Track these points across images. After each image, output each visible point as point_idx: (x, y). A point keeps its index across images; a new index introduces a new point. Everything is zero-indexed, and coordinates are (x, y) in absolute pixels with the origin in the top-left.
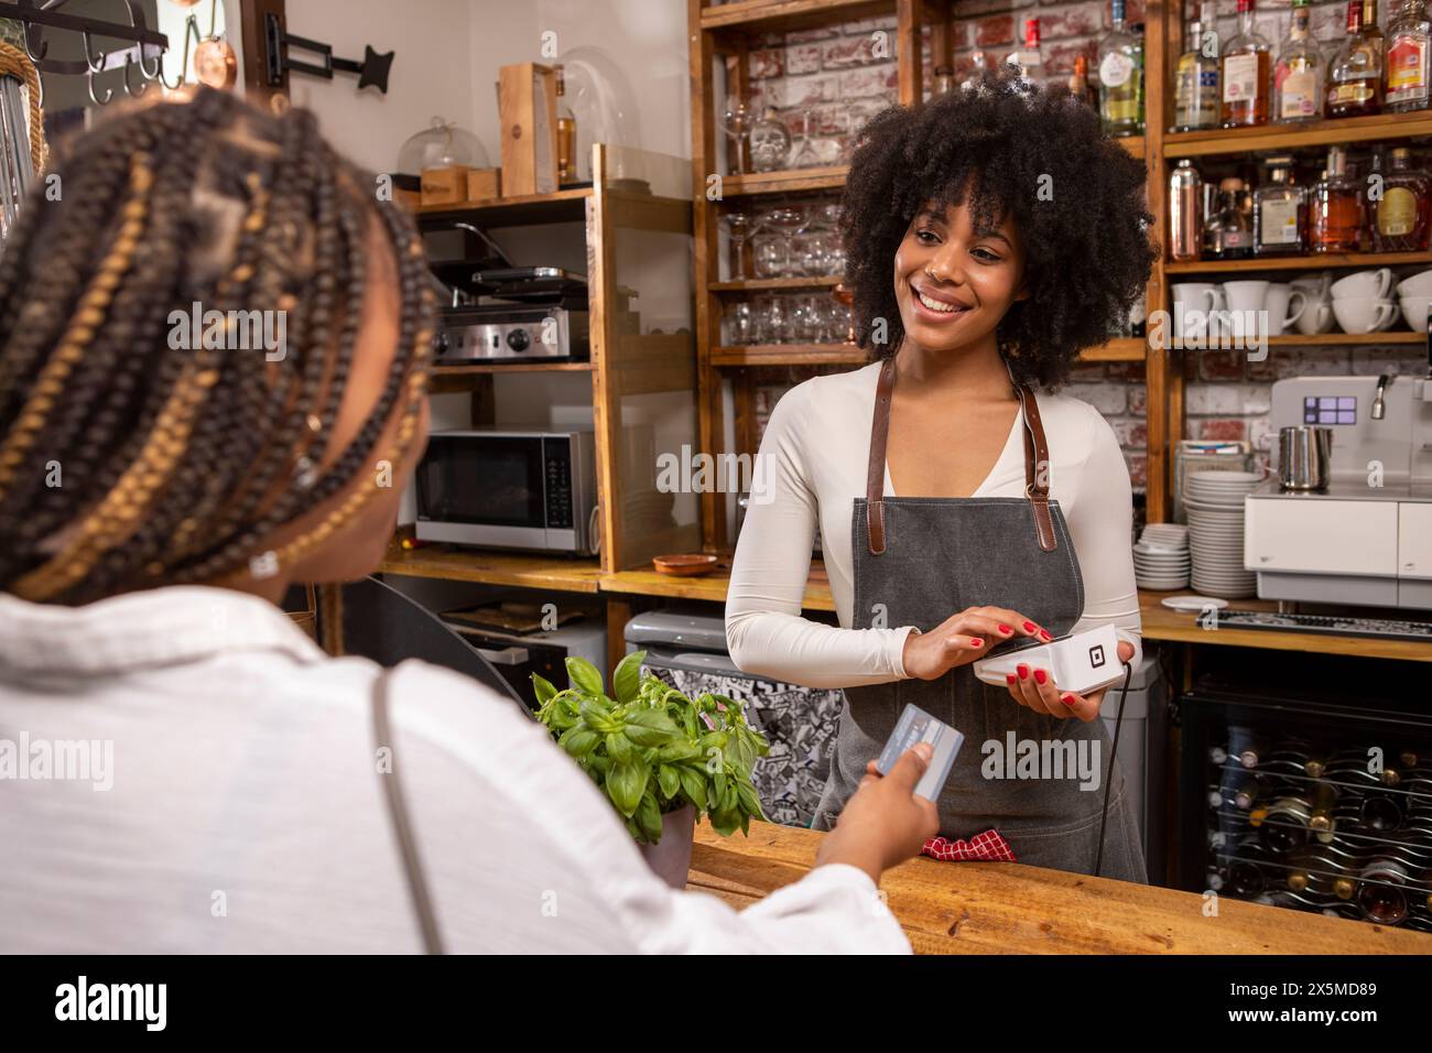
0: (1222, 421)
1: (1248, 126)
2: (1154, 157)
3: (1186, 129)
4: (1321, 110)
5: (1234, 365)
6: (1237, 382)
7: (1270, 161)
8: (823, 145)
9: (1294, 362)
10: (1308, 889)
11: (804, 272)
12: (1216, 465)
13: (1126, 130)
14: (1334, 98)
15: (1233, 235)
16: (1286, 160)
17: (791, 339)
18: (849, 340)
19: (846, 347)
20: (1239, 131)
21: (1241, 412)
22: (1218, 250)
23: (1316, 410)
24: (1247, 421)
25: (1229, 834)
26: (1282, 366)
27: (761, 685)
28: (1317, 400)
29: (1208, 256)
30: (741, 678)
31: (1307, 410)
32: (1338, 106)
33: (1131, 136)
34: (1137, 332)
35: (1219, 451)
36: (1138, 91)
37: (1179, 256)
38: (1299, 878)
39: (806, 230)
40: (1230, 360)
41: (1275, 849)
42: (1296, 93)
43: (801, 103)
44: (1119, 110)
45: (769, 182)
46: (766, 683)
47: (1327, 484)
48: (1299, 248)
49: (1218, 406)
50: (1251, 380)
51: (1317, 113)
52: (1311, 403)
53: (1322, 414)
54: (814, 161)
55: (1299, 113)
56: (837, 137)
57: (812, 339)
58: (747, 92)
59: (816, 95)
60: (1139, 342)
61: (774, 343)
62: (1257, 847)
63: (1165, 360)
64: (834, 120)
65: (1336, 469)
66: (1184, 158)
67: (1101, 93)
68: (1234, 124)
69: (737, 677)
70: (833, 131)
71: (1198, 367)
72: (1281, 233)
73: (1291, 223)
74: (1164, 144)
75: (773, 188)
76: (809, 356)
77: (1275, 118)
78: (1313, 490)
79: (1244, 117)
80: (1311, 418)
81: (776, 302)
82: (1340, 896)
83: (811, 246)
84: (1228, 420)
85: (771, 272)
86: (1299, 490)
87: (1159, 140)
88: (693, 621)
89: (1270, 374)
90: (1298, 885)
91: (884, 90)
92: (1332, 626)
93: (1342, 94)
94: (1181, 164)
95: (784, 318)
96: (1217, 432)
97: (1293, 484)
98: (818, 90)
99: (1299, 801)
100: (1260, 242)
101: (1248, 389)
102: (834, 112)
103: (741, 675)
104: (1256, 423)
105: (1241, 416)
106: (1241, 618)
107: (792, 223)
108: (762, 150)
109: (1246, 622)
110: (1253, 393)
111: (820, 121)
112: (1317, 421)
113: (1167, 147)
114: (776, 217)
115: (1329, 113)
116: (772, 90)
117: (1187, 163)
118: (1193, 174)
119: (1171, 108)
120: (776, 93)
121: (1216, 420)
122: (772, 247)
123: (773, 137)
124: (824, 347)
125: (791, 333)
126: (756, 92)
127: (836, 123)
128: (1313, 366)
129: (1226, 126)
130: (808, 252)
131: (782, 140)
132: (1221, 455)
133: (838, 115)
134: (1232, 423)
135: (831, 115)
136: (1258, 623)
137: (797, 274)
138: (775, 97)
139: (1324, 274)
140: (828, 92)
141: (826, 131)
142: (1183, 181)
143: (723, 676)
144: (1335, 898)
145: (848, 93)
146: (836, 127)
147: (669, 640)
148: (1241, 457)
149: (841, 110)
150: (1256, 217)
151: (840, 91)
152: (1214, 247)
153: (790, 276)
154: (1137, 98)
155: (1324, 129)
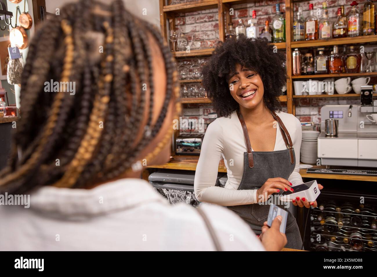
0: (305, 116)
1: (313, 40)
2: (289, 48)
3: (296, 40)
4: (332, 36)
5: (308, 102)
6: (309, 106)
7: (319, 49)
8: (196, 43)
9: (323, 101)
10: (336, 241)
11: (193, 78)
12: (306, 129)
13: (280, 40)
14: (335, 33)
15: (309, 68)
16: (323, 49)
17: (189, 96)
18: (206, 96)
19: (205, 98)
20: (311, 41)
21: (310, 114)
22: (305, 72)
23: (333, 114)
24: (312, 117)
25: (315, 227)
26: (321, 102)
27: (188, 192)
28: (333, 112)
29: (302, 74)
30: (182, 191)
31: (330, 114)
32: (336, 35)
33: (282, 42)
34: (284, 94)
35: (306, 125)
36: (283, 30)
37: (295, 74)
38: (334, 238)
39: (193, 66)
40: (307, 101)
41: (329, 231)
42: (325, 31)
43: (190, 32)
44: (278, 35)
45: (183, 54)
46: (190, 192)
47: (338, 134)
48: (327, 72)
49: (304, 112)
50: (313, 106)
51: (331, 37)
52: (331, 113)
53: (334, 116)
54: (194, 48)
55: (326, 37)
56: (200, 41)
57: (195, 96)
58: (175, 29)
59: (194, 30)
60: (285, 96)
61: (185, 97)
62: (323, 230)
63: (292, 101)
64: (199, 36)
65: (340, 130)
66: (296, 48)
67: (274, 30)
68: (309, 39)
69: (181, 190)
70: (199, 39)
71: (298, 103)
72: (322, 68)
73: (324, 65)
74: (291, 44)
75: (184, 55)
76: (195, 101)
77: (320, 38)
78: (334, 136)
79: (311, 37)
80: (331, 116)
81: (185, 86)
82: (345, 242)
83: (194, 71)
84: (306, 116)
85: (183, 78)
86: (331, 136)
87: (290, 43)
88: (168, 175)
89: (317, 104)
90: (334, 240)
91: (213, 28)
92: (342, 172)
93: (337, 32)
94: (295, 50)
95: (187, 90)
96: (304, 120)
97: (329, 134)
98: (195, 28)
99: (333, 217)
100: (316, 70)
101: (312, 108)
102: (199, 34)
103: (182, 190)
104: (314, 117)
105: (310, 115)
106: (318, 170)
107: (189, 64)
108: (180, 45)
109: (319, 172)
110: (313, 109)
111: (195, 37)
112: (333, 117)
113: (292, 45)
114: (185, 63)
115: (334, 37)
116: (182, 28)
117: (297, 49)
118: (299, 52)
119: (292, 35)
120: (183, 29)
121: (304, 116)
122: (184, 71)
123: (184, 41)
124: (199, 98)
125: (189, 94)
126: (177, 29)
127: (200, 37)
128: (328, 102)
129: (307, 40)
130: (193, 72)
131: (186, 42)
132: (307, 126)
133: (200, 35)
134: (308, 117)
135: (198, 35)
136: (323, 172)
137: (191, 78)
138: (183, 30)
139: (332, 78)
140: (197, 29)
141: (197, 40)
142: (296, 54)
143: (177, 190)
144: (344, 243)
145: (203, 29)
146: (200, 39)
147: (161, 180)
148: (312, 127)
149: (201, 34)
150: (315, 64)
151: (201, 29)
152: (304, 72)
153: (189, 79)
154: (283, 32)
155: (333, 41)
